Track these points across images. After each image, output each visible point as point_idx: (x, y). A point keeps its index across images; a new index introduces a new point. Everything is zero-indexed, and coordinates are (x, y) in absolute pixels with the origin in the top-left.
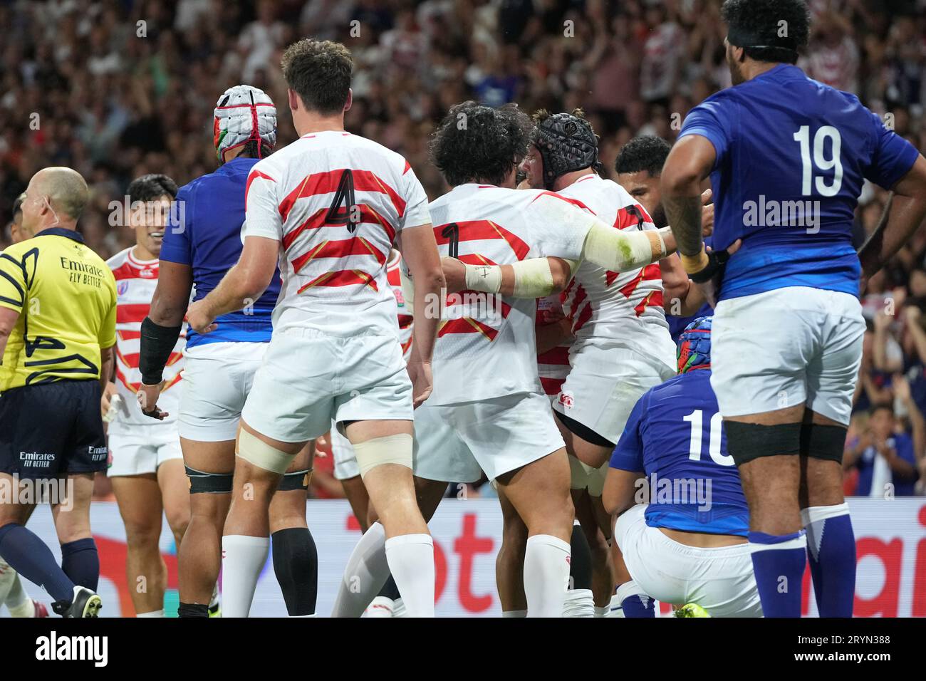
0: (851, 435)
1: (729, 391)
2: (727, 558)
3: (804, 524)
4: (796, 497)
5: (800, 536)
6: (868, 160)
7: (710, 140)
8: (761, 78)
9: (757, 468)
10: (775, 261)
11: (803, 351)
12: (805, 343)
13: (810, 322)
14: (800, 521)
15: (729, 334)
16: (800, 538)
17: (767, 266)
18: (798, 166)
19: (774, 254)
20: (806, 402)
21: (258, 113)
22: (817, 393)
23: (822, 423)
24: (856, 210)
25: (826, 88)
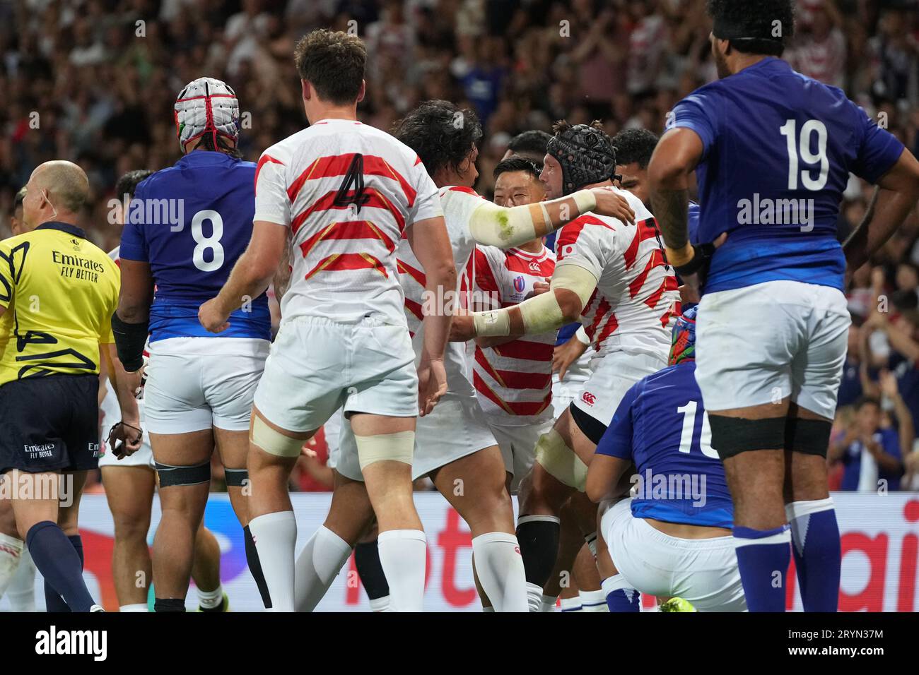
0: (836, 429)
1: (713, 385)
2: (713, 550)
3: (789, 519)
4: (781, 491)
5: (785, 530)
6: (853, 154)
7: (697, 133)
8: (749, 71)
9: (741, 463)
10: (760, 255)
11: (788, 345)
12: (790, 337)
13: (794, 316)
14: (784, 515)
15: (714, 328)
16: (785, 532)
17: (753, 260)
18: (785, 160)
19: (759, 248)
20: (791, 396)
21: (213, 104)
22: (802, 387)
23: (807, 417)
24: (841, 204)
25: (812, 82)
